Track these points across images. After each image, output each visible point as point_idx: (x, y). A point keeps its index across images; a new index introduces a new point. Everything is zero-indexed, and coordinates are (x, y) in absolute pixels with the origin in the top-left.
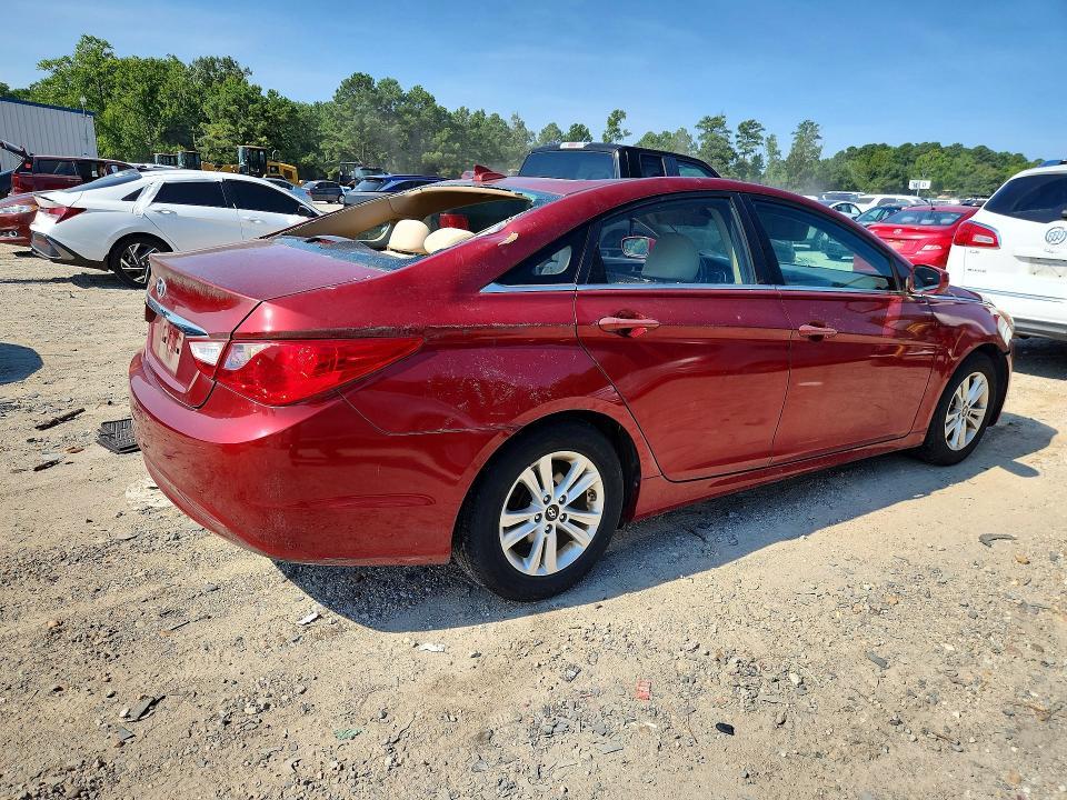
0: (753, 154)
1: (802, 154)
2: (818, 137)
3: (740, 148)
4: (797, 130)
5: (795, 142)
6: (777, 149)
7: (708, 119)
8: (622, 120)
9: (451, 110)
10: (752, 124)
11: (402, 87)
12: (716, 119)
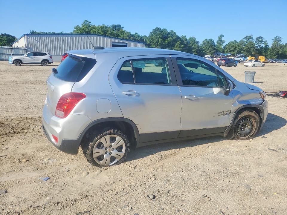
0: (260, 46)
1: (276, 46)
2: (281, 41)
3: (256, 44)
4: (274, 39)
5: (273, 42)
6: (268, 45)
7: (247, 37)
8: (223, 37)
9: (180, 36)
10: (260, 37)
11: (168, 31)
12: (250, 36)
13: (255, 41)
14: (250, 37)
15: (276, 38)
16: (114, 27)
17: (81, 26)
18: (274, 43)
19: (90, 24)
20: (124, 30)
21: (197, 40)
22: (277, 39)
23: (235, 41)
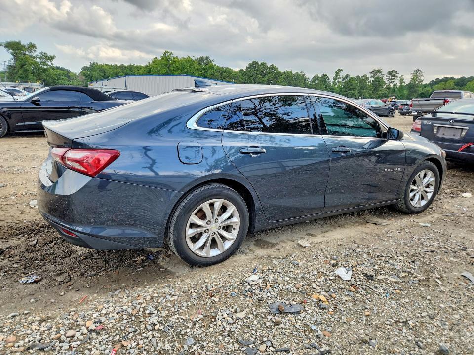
0: (393, 83)
1: (414, 83)
2: (422, 76)
3: (388, 81)
4: (413, 73)
6: (404, 81)
10: (393, 72)
13: (387, 76)
14: (379, 71)
15: (416, 71)
16: (201, 59)
17: (160, 59)
18: (413, 79)
19: (172, 56)
20: (214, 63)
21: (306, 76)
22: (417, 73)
23: (358, 76)
